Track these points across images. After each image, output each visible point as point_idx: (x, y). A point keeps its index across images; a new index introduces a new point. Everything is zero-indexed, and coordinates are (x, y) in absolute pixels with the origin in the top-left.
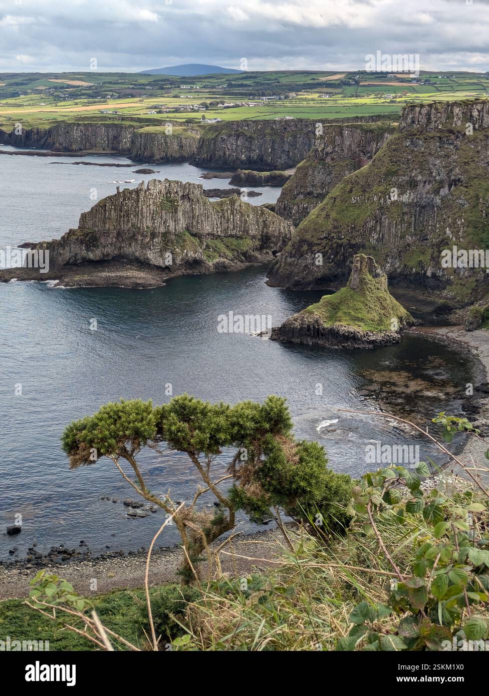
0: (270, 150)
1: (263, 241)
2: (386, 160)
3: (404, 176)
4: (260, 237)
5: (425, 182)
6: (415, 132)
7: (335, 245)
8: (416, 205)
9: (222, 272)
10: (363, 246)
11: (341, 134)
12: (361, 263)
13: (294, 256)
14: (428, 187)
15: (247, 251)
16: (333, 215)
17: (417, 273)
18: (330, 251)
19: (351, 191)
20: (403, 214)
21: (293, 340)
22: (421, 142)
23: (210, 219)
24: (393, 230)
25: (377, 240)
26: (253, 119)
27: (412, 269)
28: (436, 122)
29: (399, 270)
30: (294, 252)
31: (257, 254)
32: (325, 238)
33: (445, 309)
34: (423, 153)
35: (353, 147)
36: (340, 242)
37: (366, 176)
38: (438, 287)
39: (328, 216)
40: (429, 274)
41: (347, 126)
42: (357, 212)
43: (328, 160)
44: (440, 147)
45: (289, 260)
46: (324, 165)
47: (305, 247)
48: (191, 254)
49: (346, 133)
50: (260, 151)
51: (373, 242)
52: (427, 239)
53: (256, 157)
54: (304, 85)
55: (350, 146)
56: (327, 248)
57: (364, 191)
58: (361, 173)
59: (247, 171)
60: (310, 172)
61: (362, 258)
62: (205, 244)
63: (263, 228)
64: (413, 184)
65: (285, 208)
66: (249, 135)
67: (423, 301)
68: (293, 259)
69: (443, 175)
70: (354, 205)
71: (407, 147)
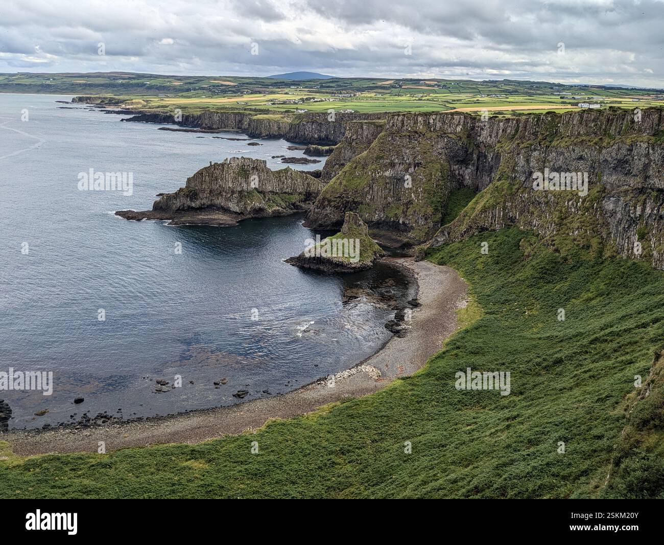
0: (332, 132)
1: (307, 195)
2: (377, 149)
3: (387, 159)
4: (305, 193)
5: (400, 164)
6: (394, 132)
7: (345, 202)
8: (394, 178)
9: (277, 216)
10: (362, 203)
11: (362, 128)
12: (350, 217)
13: (319, 208)
14: (402, 167)
15: (295, 203)
16: (344, 183)
17: (394, 221)
18: (342, 206)
19: (356, 168)
20: (386, 183)
21: (305, 266)
22: (398, 139)
23: (271, 182)
24: (380, 194)
25: (370, 199)
26: (323, 111)
27: (391, 218)
28: (407, 126)
29: (383, 219)
30: (319, 205)
31: (303, 205)
32: (339, 197)
33: (408, 245)
34: (399, 145)
35: (369, 136)
36: (348, 200)
37: (365, 159)
38: (406, 231)
39: (341, 183)
40: (401, 222)
41: (366, 123)
42: (359, 181)
43: (354, 144)
44: (409, 142)
45: (316, 210)
46: (351, 147)
47: (326, 203)
48: (257, 205)
49: (365, 127)
50: (327, 132)
51: (368, 201)
52: (400, 200)
53: (324, 136)
54: (367, 87)
55: (367, 135)
56: (340, 204)
57: (364, 168)
58: (362, 157)
59: (315, 146)
60: (343, 151)
61: (350, 214)
62: (267, 198)
63: (307, 188)
64: (392, 165)
65: (327, 173)
66: (319, 122)
67: (395, 239)
68: (319, 210)
69: (411, 160)
70: (357, 177)
71: (389, 141)
